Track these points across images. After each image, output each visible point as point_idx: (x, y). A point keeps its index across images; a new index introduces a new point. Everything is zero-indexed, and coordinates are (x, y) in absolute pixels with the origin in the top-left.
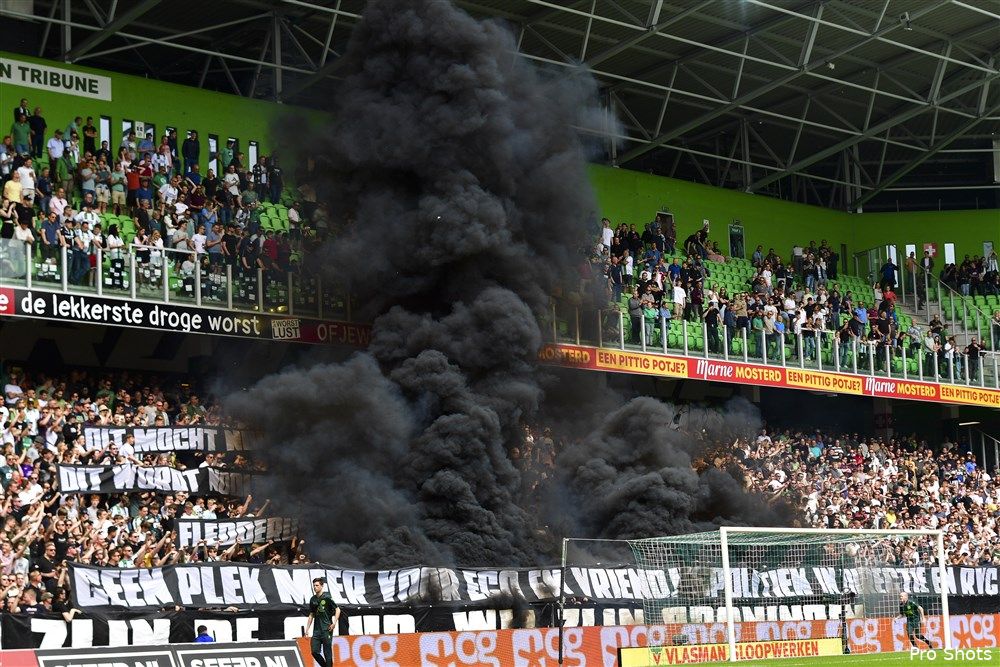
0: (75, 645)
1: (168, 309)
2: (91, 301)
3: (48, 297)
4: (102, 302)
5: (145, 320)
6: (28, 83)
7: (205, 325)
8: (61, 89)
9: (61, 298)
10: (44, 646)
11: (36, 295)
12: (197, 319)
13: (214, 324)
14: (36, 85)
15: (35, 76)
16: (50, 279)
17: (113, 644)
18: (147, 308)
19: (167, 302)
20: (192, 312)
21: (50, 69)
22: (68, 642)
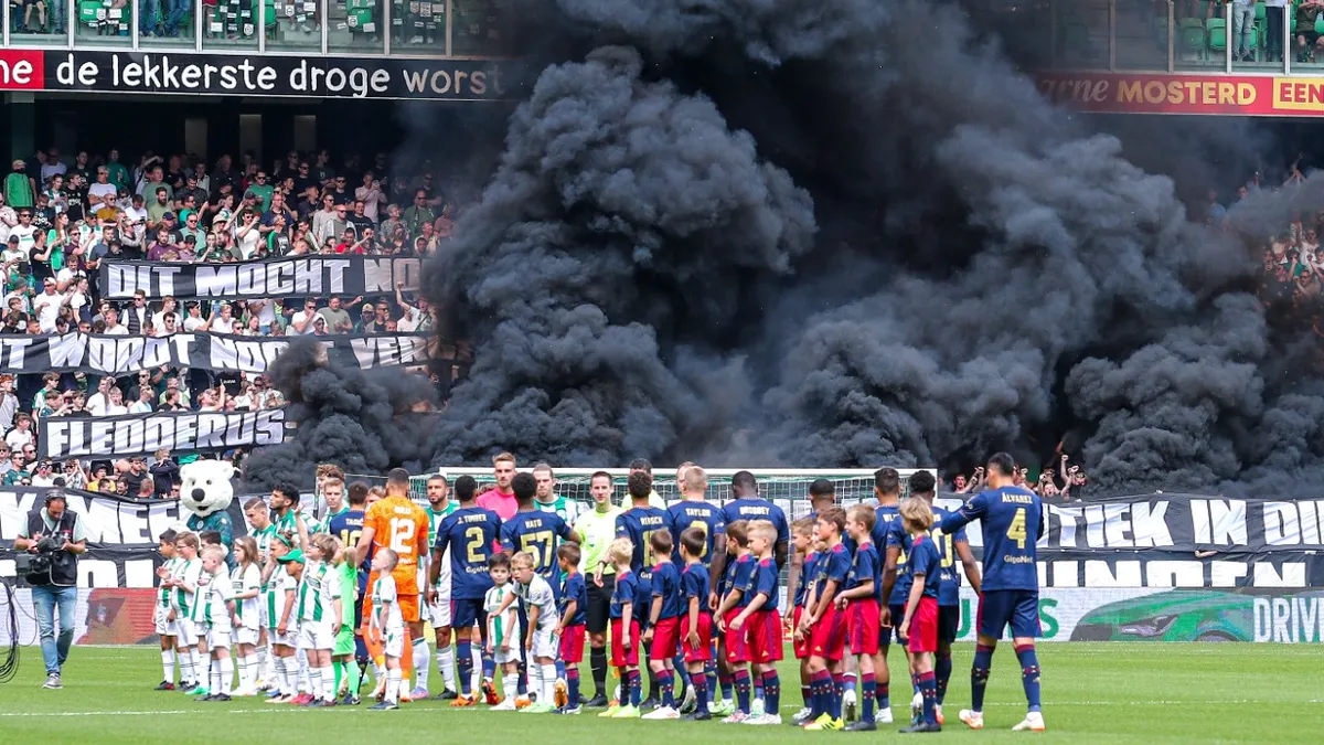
1: (325, 64)
2: (180, 61)
3: (103, 60)
4: (201, 60)
5: (282, 84)
7: (397, 85)
9: (127, 59)
11: (81, 58)
12: (380, 76)
13: (415, 82)
16: (110, 30)
18: (284, 66)
19: (324, 53)
20: (372, 66)
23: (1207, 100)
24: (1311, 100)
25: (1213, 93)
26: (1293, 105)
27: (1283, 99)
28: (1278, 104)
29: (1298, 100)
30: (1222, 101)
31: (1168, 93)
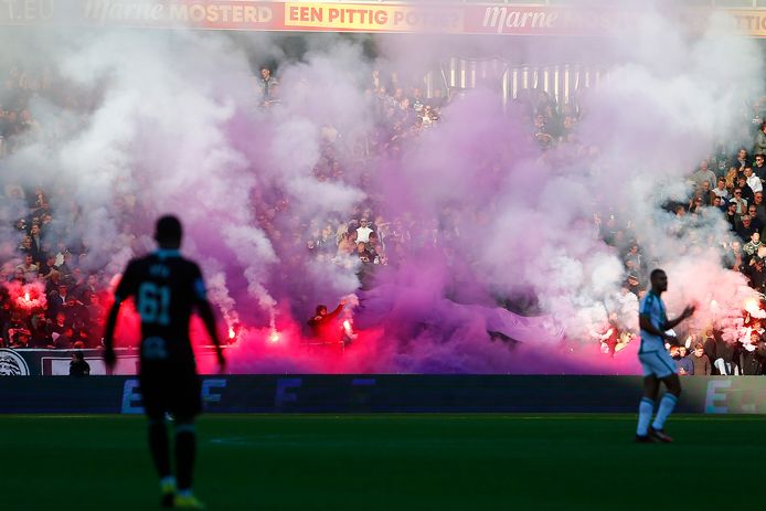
23: (235, 20)
24: (313, 20)
25: (240, 14)
26: (299, 23)
27: (293, 18)
28: (288, 22)
29: (302, 19)
30: (247, 19)
31: (207, 14)
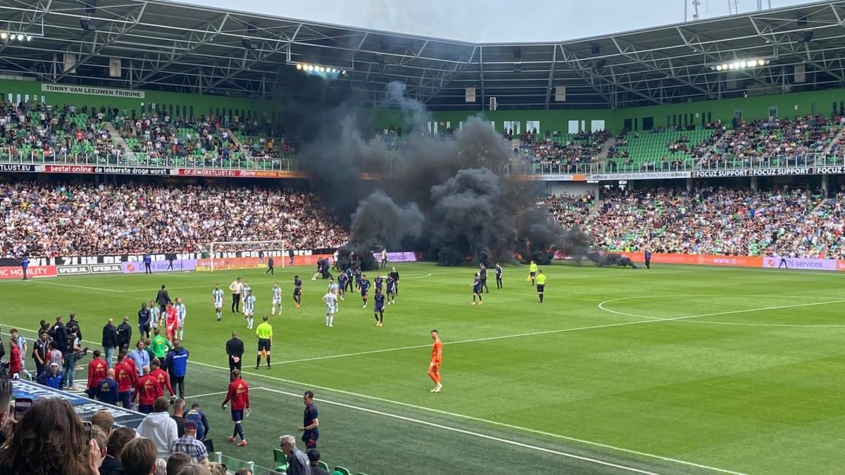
0: (73, 264)
1: (138, 169)
2: (115, 168)
3: (102, 168)
4: (118, 168)
5: (131, 172)
6: (118, 95)
7: (149, 172)
8: (129, 96)
9: (106, 168)
10: (65, 264)
11: (99, 168)
12: (147, 171)
13: (152, 172)
14: (121, 96)
15: (121, 93)
16: (103, 163)
17: (82, 263)
18: (132, 169)
19: (138, 167)
20: (145, 169)
21: (125, 91)
22: (71, 263)
